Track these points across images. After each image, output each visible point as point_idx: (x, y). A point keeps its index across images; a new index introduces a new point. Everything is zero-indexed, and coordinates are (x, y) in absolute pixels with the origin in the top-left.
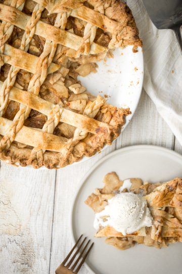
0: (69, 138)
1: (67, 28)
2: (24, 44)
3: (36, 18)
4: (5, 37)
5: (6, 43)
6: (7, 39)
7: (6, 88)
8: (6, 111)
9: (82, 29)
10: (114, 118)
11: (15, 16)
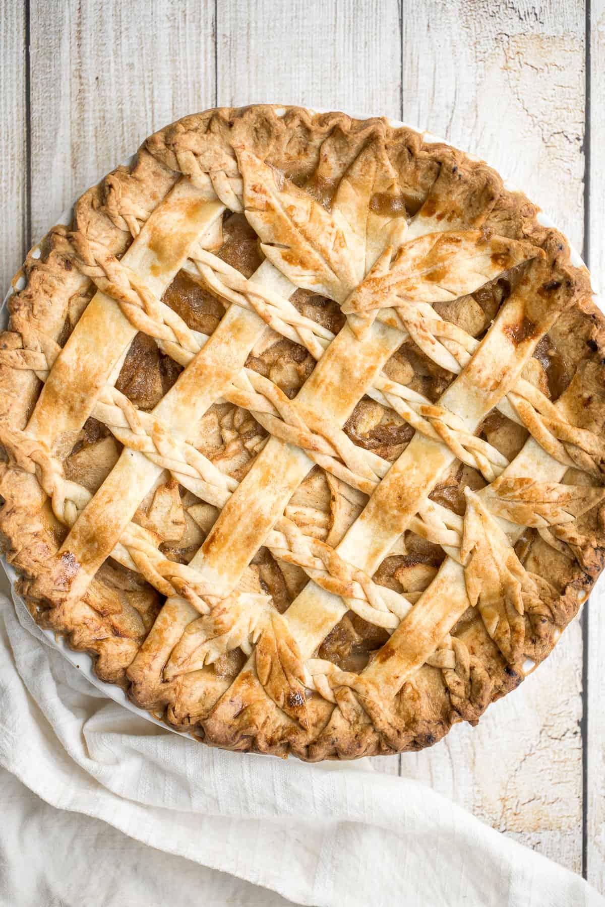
0: (66, 464)
1: (410, 537)
2: (393, 391)
3: (465, 447)
4: (427, 338)
5: (410, 337)
6: (419, 341)
7: (268, 303)
8: (197, 285)
9: (398, 582)
10: (96, 622)
11: (485, 385)
